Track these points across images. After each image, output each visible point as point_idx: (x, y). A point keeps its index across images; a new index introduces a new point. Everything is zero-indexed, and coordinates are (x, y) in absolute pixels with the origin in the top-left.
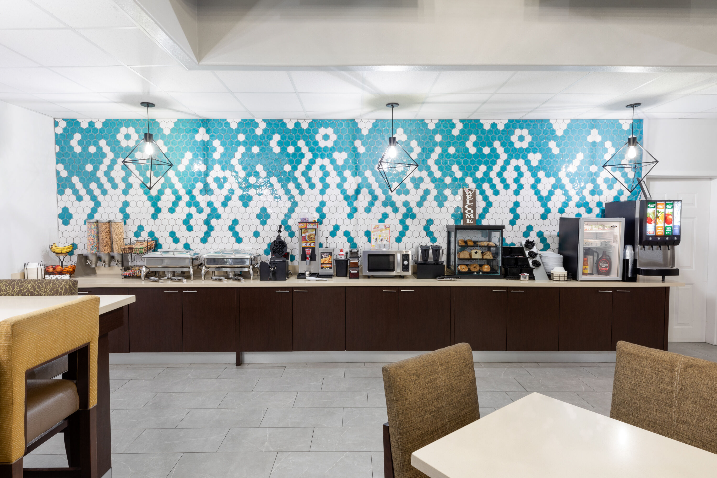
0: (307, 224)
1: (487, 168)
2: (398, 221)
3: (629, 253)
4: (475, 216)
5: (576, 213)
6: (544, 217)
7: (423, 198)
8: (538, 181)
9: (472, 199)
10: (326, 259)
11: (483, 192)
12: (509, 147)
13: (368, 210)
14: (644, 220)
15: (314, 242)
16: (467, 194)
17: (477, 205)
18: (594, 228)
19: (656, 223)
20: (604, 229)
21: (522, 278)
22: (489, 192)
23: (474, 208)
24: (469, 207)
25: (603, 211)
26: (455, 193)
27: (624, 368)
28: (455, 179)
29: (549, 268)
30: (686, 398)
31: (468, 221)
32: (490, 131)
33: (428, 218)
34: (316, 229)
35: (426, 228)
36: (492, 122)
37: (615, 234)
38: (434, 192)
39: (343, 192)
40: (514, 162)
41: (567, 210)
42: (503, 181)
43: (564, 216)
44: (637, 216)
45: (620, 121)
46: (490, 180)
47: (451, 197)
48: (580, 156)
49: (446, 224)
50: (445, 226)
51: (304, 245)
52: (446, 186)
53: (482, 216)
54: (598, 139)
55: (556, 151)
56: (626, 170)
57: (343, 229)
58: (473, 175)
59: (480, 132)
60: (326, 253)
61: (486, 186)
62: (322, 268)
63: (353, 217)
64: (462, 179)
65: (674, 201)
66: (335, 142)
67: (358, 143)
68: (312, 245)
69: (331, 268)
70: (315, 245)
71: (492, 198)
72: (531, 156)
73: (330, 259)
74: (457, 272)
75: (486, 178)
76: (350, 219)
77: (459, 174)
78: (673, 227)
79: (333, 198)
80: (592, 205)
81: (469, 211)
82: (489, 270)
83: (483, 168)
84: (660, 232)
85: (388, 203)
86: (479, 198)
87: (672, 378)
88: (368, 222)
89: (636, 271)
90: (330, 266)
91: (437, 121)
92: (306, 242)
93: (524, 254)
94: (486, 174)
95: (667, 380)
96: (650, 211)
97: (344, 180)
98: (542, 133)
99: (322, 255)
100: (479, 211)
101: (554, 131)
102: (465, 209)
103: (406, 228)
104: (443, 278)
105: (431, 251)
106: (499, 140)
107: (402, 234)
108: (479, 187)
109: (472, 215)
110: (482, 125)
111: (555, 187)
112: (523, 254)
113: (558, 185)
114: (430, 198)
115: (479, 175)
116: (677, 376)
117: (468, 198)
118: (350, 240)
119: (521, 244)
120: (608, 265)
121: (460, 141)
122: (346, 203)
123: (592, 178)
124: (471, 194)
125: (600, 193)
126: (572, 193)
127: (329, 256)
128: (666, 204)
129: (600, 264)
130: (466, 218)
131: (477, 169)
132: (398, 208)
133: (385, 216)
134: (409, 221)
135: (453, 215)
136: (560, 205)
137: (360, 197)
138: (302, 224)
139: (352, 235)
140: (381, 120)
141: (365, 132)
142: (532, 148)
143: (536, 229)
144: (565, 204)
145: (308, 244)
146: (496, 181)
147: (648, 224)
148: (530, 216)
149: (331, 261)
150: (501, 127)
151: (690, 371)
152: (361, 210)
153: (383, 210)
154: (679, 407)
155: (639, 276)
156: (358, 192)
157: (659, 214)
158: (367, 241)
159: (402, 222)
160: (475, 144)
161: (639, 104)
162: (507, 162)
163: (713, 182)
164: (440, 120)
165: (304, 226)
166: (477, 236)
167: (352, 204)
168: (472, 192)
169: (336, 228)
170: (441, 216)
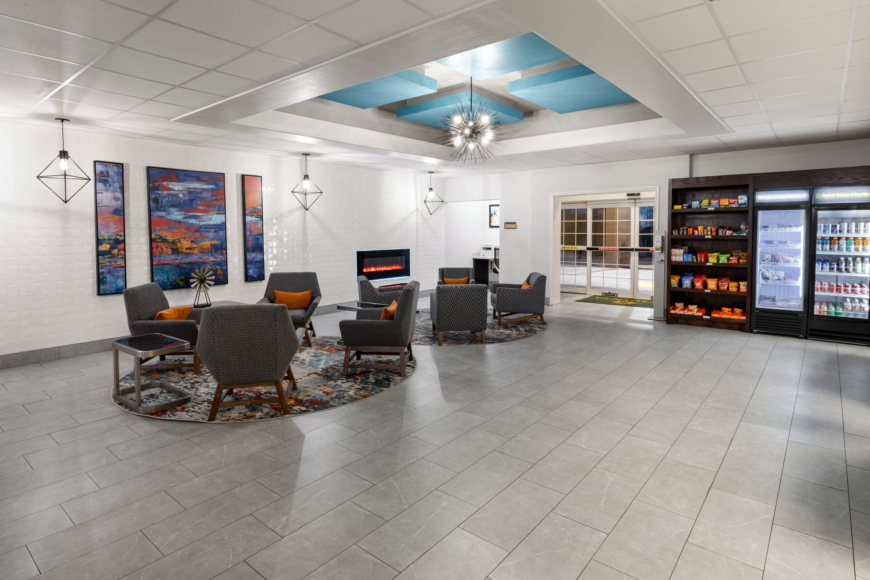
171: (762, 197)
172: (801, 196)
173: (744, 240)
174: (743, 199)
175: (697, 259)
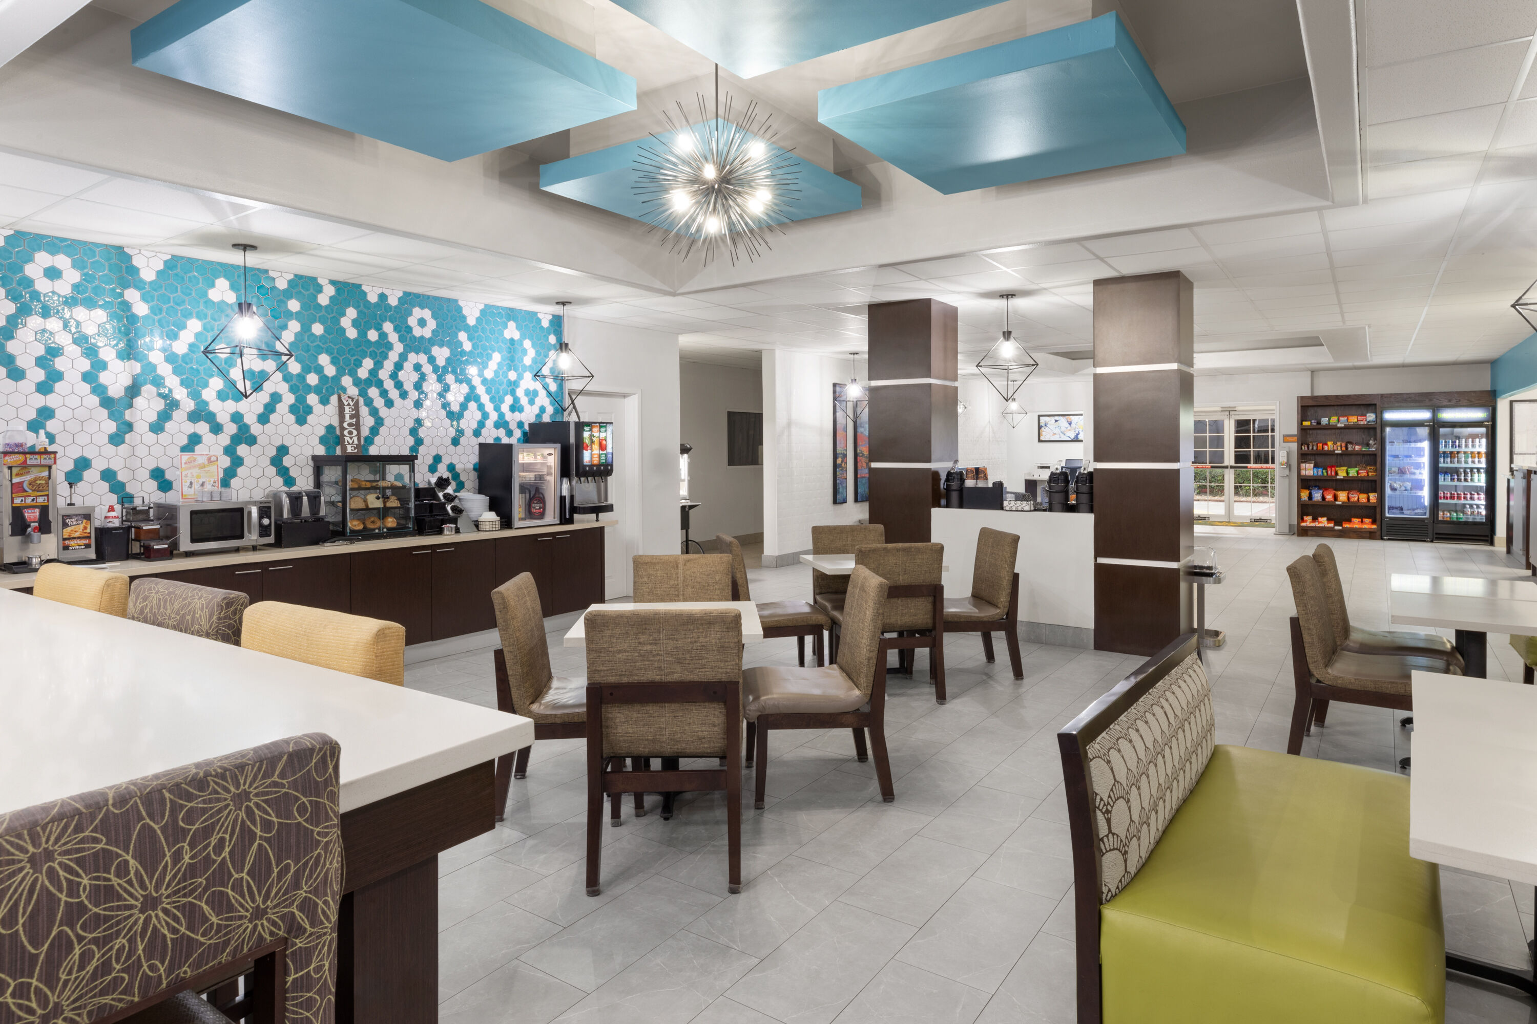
0: (28, 456)
1: (375, 364)
2: (222, 448)
3: (565, 486)
4: (359, 440)
5: (495, 436)
6: (455, 442)
7: (270, 408)
8: (447, 388)
9: (354, 412)
10: (77, 528)
11: (369, 402)
12: (405, 334)
13: (157, 428)
14: (580, 446)
15: (46, 493)
16: (346, 403)
17: (361, 423)
18: (526, 458)
19: (592, 449)
20: (535, 458)
21: (446, 532)
22: (379, 402)
23: (358, 427)
24: (350, 425)
25: (525, 434)
26: (324, 401)
27: (641, 577)
28: (323, 378)
29: (474, 515)
30: (687, 586)
31: (350, 449)
32: (376, 305)
33: (278, 443)
34: (50, 467)
35: (276, 462)
36: (379, 291)
37: (549, 464)
38: (289, 399)
39: (99, 390)
40: (413, 358)
41: (483, 431)
42: (399, 385)
43: (481, 440)
44: (572, 440)
45: (539, 315)
46: (379, 384)
47: (318, 408)
48: (497, 357)
49: (311, 453)
50: (310, 458)
51: (18, 501)
52: (309, 389)
53: (369, 441)
54: (516, 335)
55: (467, 346)
56: (548, 380)
57: (99, 465)
58: (353, 374)
59: (362, 305)
60: (76, 515)
61: (373, 392)
62: (66, 548)
63: (123, 442)
64: (337, 378)
65: (607, 423)
66: (76, 287)
67: (132, 295)
68: (41, 500)
69: (88, 546)
70: (48, 501)
71: (383, 412)
72: (436, 351)
73: (85, 528)
74: (348, 531)
75: (374, 379)
76: (117, 445)
77: (330, 371)
78: (606, 455)
79: (74, 401)
80: (513, 426)
81: (350, 433)
82: (394, 525)
83: (368, 363)
84: (596, 461)
85: (200, 414)
86: (364, 411)
87: (677, 574)
88: (157, 451)
89: (574, 510)
90: (86, 542)
91: (292, 277)
92: (25, 494)
93: (438, 498)
94: (373, 372)
95: (674, 576)
96: (586, 435)
97: (100, 365)
98: (449, 318)
99: (67, 521)
100: (365, 432)
101: (464, 318)
102: (342, 429)
103: (237, 461)
104: (334, 542)
105: (305, 499)
106: (392, 322)
107: (229, 474)
108: (363, 393)
109: (355, 439)
110: (365, 294)
111: (468, 398)
112: (436, 497)
113: (472, 396)
114: (282, 408)
115: (363, 373)
116: (680, 571)
117: (348, 411)
118: (117, 487)
119: (429, 483)
120: (541, 505)
121: (332, 316)
122: (105, 412)
123: (511, 388)
124: (352, 404)
125: (521, 410)
126: (489, 407)
127: (85, 521)
128: (600, 427)
129: (533, 505)
130: (346, 443)
131: (359, 365)
132: (222, 426)
133: (194, 440)
134: (242, 450)
135: (322, 440)
136: (474, 425)
137: (139, 402)
138: (14, 457)
139: (121, 477)
140: (183, 258)
141: (148, 275)
142: (437, 339)
143: (446, 461)
144: (481, 424)
145: (29, 500)
146: (389, 384)
147: (585, 451)
148: (437, 441)
149: (88, 531)
150: (393, 301)
151: (688, 564)
152: (141, 427)
153: (190, 428)
154: (683, 595)
155: (576, 516)
156: (133, 391)
157: (594, 439)
158: (156, 488)
159: (230, 451)
160: (355, 324)
161: (570, 303)
162: (403, 357)
163: (626, 400)
164: (296, 275)
165: (20, 460)
166: (364, 474)
167: (122, 414)
168: (352, 401)
169: (83, 464)
170: (301, 440)
171: (1389, 416)
172: (1425, 415)
173: (1374, 455)
174: (1371, 417)
175: (1327, 472)
